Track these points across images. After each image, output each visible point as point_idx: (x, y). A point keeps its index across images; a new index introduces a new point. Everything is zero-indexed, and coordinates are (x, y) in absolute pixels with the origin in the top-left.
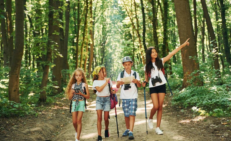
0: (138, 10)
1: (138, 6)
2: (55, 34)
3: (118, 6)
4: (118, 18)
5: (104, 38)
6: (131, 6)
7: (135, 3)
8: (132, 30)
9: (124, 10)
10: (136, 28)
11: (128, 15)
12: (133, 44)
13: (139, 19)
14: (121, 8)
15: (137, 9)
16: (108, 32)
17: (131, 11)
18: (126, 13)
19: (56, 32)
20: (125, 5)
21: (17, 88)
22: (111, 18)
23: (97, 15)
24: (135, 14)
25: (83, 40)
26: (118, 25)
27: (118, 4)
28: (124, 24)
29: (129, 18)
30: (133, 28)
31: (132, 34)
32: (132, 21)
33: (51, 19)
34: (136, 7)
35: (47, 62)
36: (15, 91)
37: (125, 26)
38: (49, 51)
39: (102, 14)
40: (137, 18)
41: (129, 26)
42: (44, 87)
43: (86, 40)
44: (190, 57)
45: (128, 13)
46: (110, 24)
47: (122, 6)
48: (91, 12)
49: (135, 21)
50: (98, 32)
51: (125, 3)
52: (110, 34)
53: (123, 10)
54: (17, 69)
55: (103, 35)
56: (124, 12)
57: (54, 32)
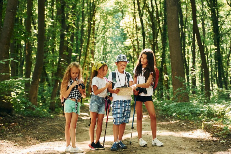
0: (139, 33)
1: (139, 30)
2: (65, 54)
3: (120, 28)
4: (119, 39)
5: (104, 58)
6: (133, 29)
7: (136, 26)
8: (132, 52)
9: (126, 32)
10: (137, 50)
11: (129, 37)
12: (133, 66)
13: (140, 42)
14: (122, 30)
15: (138, 31)
16: (108, 52)
17: (133, 34)
18: (128, 35)
19: (66, 52)
20: (127, 27)
21: (36, 96)
22: (113, 39)
23: (99, 36)
24: (136, 36)
25: (85, 59)
26: (119, 46)
27: (120, 26)
28: (125, 45)
29: (130, 40)
30: (134, 50)
31: (132, 56)
32: (133, 44)
33: (63, 40)
34: (138, 30)
35: (58, 77)
36: (34, 98)
37: (126, 48)
38: (60, 68)
39: (104, 34)
40: (138, 40)
41: (129, 48)
42: (54, 98)
43: (87, 59)
44: (175, 77)
45: (130, 36)
46: (111, 45)
47: (124, 28)
48: (94, 33)
49: (135, 43)
50: (99, 52)
51: (127, 26)
52: (111, 55)
53: (124, 32)
54: (37, 81)
55: (103, 55)
56: (126, 34)
57: (64, 52)
